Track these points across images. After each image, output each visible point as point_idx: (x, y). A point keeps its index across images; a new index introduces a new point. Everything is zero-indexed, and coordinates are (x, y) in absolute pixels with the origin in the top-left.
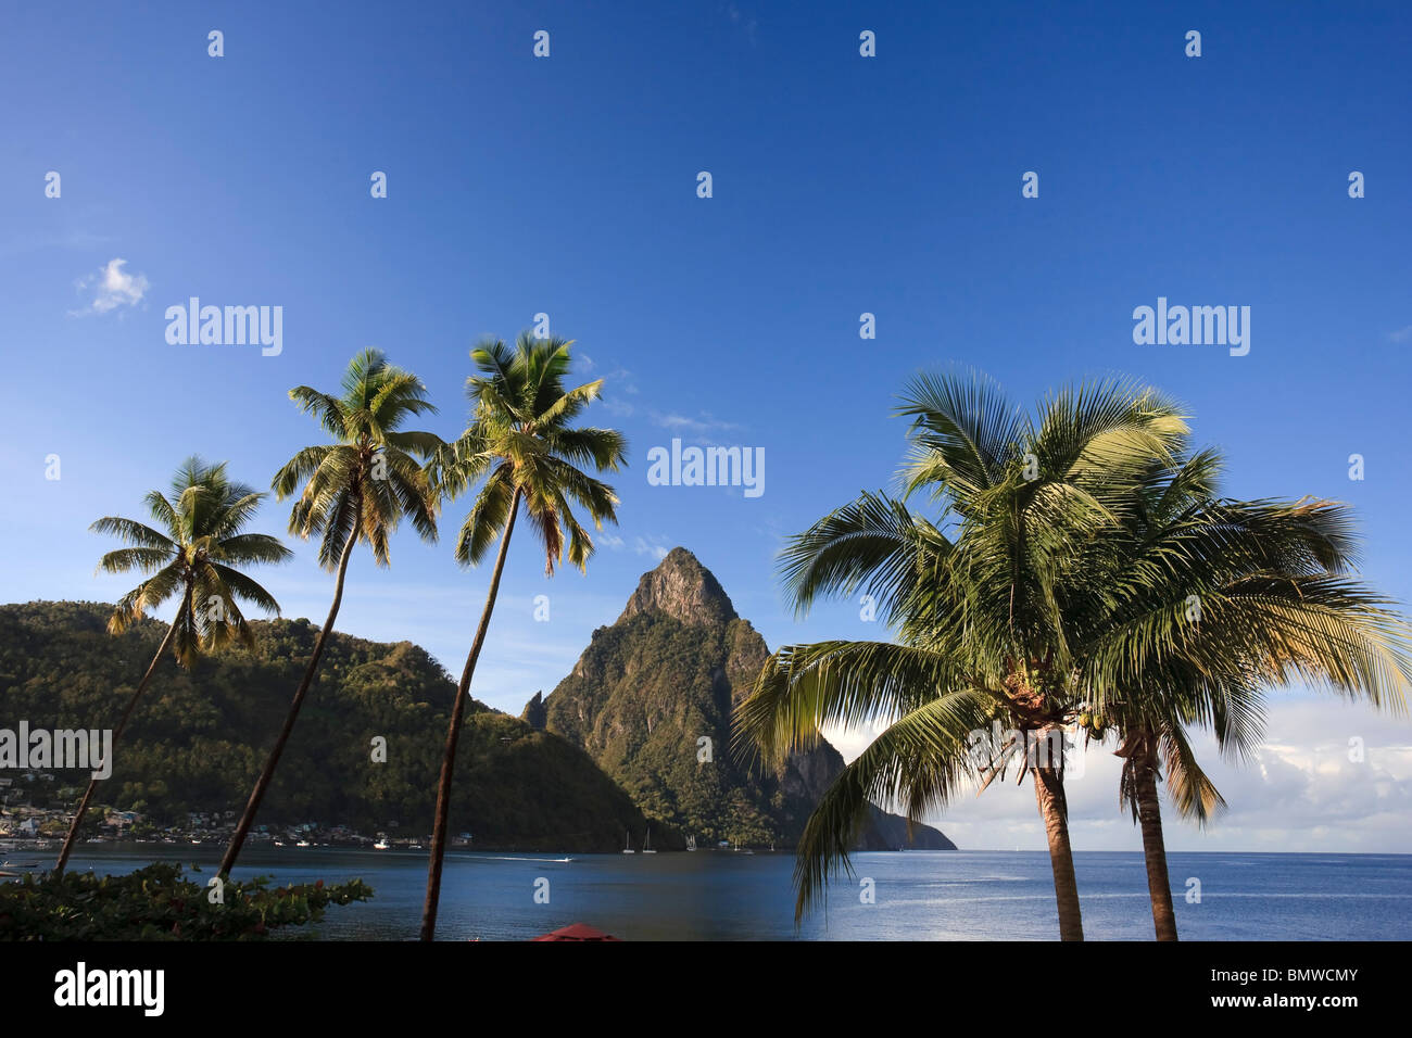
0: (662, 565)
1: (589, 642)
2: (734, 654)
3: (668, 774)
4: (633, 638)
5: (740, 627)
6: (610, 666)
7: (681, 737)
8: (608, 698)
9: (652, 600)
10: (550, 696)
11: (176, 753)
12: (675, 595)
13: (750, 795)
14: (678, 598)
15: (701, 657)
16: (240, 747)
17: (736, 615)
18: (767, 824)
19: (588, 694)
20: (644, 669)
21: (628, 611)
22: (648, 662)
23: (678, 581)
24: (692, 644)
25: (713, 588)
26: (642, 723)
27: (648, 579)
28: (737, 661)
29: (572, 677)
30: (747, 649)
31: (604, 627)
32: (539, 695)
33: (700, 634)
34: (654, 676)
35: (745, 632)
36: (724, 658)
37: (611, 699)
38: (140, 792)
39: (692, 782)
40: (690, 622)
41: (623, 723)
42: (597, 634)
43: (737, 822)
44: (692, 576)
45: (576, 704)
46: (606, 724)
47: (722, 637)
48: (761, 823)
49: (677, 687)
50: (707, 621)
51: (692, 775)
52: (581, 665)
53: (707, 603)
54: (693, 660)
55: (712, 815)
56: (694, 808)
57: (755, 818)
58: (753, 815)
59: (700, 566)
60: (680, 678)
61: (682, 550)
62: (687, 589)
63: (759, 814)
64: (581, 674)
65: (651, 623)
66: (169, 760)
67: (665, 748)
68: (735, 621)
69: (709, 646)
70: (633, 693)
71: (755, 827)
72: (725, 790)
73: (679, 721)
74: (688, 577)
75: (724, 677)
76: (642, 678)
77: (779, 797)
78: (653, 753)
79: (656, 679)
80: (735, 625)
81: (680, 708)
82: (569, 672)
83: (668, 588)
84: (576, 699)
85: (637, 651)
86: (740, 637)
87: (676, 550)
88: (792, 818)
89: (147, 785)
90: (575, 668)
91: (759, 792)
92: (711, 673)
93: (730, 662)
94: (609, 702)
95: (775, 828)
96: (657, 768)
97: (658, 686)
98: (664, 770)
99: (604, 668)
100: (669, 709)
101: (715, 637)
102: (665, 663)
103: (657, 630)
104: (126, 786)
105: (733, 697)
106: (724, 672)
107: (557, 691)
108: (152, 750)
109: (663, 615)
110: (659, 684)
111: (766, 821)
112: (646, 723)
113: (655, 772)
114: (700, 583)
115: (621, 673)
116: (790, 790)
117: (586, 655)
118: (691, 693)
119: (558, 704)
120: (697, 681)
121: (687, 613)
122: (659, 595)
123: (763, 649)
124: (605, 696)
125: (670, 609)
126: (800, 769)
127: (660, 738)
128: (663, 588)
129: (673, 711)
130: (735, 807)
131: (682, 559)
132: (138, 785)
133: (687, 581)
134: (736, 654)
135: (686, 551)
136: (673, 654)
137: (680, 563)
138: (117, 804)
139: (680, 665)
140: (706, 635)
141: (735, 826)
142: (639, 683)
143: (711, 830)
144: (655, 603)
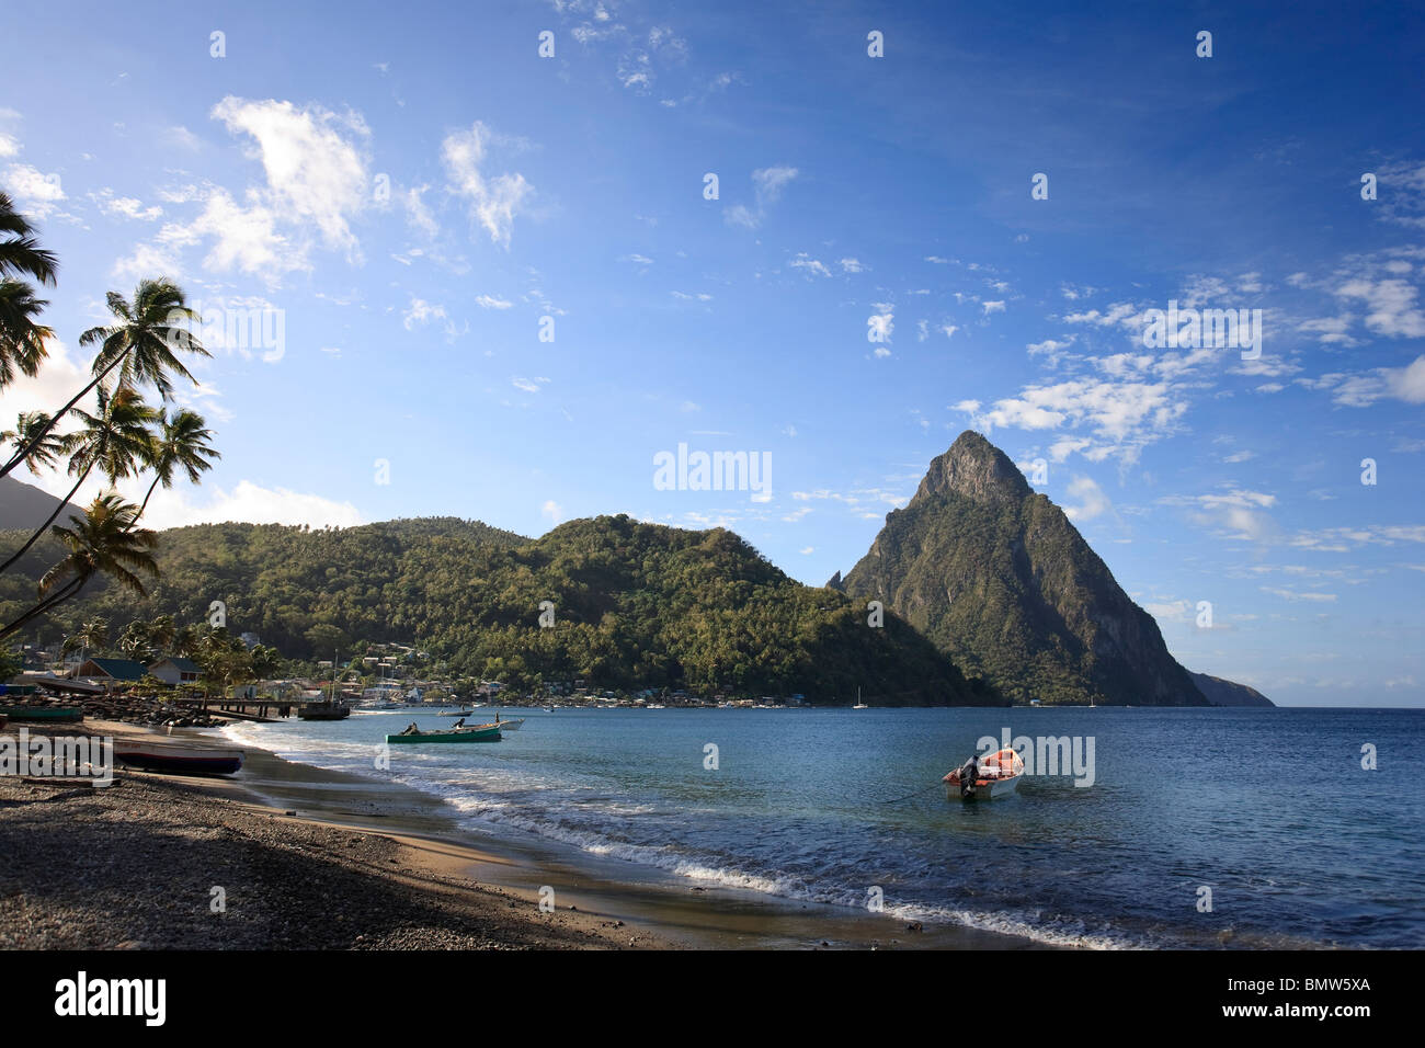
0: (952, 449)
1: (883, 524)
2: (1032, 527)
3: (973, 640)
4: (926, 519)
5: (1037, 501)
6: (905, 546)
7: (984, 606)
8: (906, 574)
9: (944, 482)
10: (849, 575)
11: (527, 633)
12: (967, 476)
13: (1058, 657)
14: (970, 479)
15: (998, 531)
16: (582, 625)
17: (1031, 491)
18: (1079, 684)
19: (886, 572)
20: (940, 545)
21: (920, 493)
22: (944, 539)
23: (969, 463)
24: (988, 520)
25: (1006, 468)
26: (942, 595)
27: (938, 463)
28: (1036, 533)
29: (869, 556)
30: (1046, 522)
31: (897, 510)
32: (838, 574)
33: (995, 510)
34: (951, 551)
35: (1043, 506)
36: (1023, 531)
37: (909, 574)
38: (501, 665)
39: (998, 646)
40: (984, 500)
41: (923, 596)
42: (891, 517)
43: (1047, 682)
44: (984, 456)
45: (875, 581)
46: (906, 598)
47: (1019, 513)
48: (1073, 683)
49: (976, 560)
50: (1003, 498)
51: (998, 640)
52: (877, 546)
53: (1001, 481)
54: (990, 535)
55: (1020, 676)
56: (1001, 670)
57: (1065, 678)
58: (1063, 676)
59: (991, 447)
60: (978, 552)
61: (971, 434)
62: (979, 469)
63: (1071, 674)
64: (877, 554)
65: (944, 503)
66: (521, 638)
67: (968, 616)
68: (1031, 496)
69: (1006, 520)
70: (930, 568)
71: (1067, 686)
72: (1032, 653)
73: (980, 591)
74: (980, 458)
75: (1022, 549)
76: (938, 555)
77: (1089, 658)
78: (956, 621)
79: (954, 553)
80: (1032, 500)
81: (981, 580)
82: (865, 553)
83: (959, 469)
84: (874, 577)
85: (932, 529)
86: (1037, 511)
87: (965, 433)
88: (1104, 677)
89: (506, 660)
90: (871, 549)
91: (1066, 653)
92: (1010, 545)
93: (1029, 534)
94: (907, 578)
95: (1087, 686)
96: (961, 635)
97: (956, 561)
98: (967, 636)
99: (899, 546)
100: (968, 581)
101: (1011, 512)
102: (962, 540)
103: (951, 508)
104: (489, 660)
105: (1034, 568)
106: (1023, 546)
107: (854, 570)
108: (506, 630)
109: (956, 496)
110: (956, 559)
111: (1078, 681)
112: (946, 594)
113: (959, 639)
114: (992, 462)
115: (918, 551)
116: (1100, 651)
117: (882, 536)
118: (990, 565)
119: (858, 581)
120: (995, 554)
121: (981, 492)
122: (951, 477)
123: (1063, 521)
124: (903, 573)
125: (963, 489)
126: (1111, 633)
127: (961, 607)
128: (954, 470)
129: (973, 583)
130: (1044, 668)
131: (972, 442)
132: (498, 660)
133: (979, 462)
134: (1034, 526)
135: (976, 434)
136: (969, 531)
137: (970, 446)
138: (484, 675)
139: (977, 541)
140: (1002, 510)
141: (1046, 686)
142: (937, 559)
143: (1021, 689)
144: (947, 482)
